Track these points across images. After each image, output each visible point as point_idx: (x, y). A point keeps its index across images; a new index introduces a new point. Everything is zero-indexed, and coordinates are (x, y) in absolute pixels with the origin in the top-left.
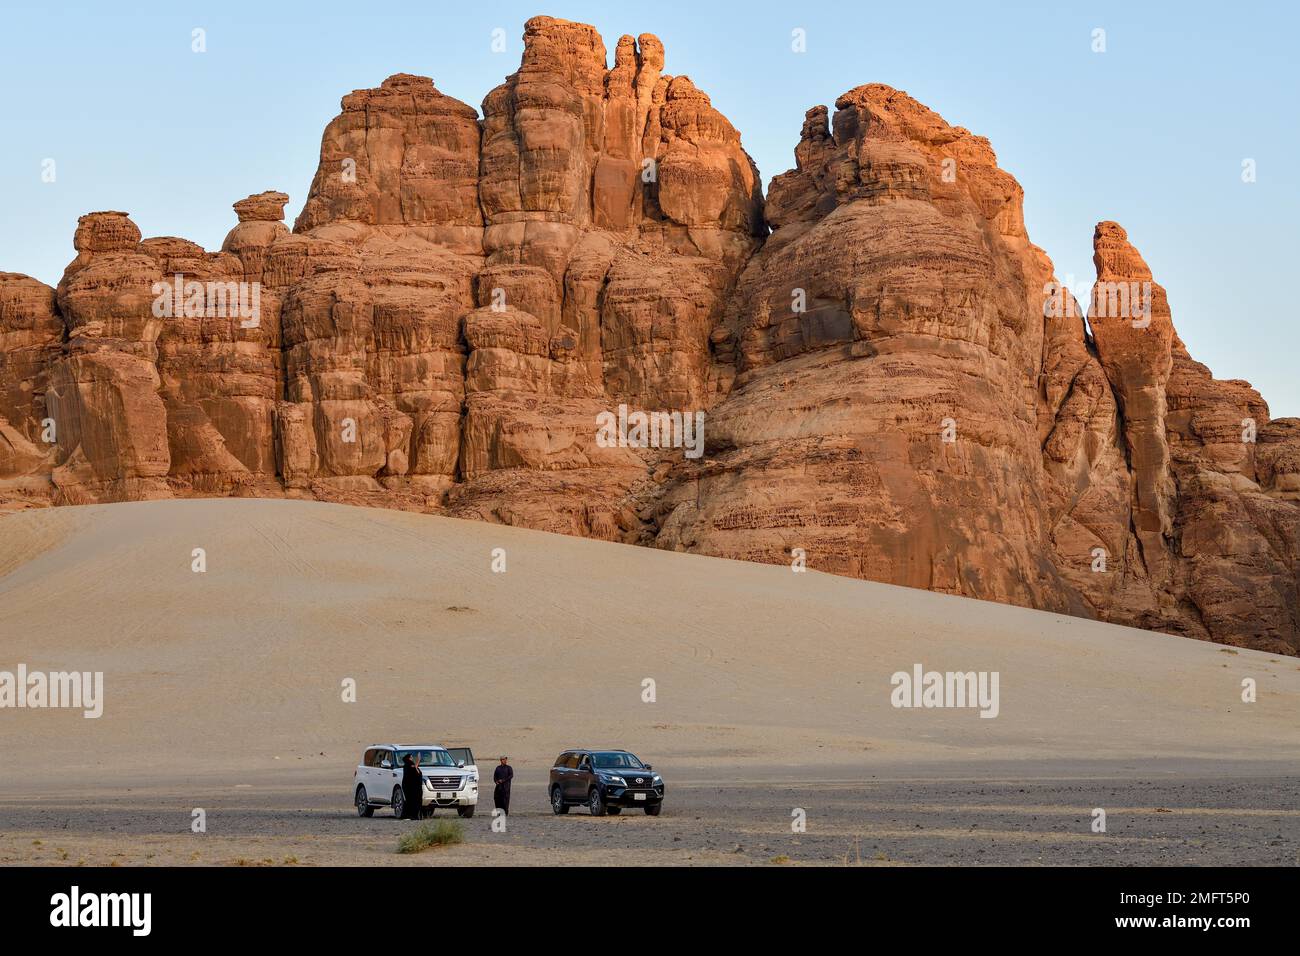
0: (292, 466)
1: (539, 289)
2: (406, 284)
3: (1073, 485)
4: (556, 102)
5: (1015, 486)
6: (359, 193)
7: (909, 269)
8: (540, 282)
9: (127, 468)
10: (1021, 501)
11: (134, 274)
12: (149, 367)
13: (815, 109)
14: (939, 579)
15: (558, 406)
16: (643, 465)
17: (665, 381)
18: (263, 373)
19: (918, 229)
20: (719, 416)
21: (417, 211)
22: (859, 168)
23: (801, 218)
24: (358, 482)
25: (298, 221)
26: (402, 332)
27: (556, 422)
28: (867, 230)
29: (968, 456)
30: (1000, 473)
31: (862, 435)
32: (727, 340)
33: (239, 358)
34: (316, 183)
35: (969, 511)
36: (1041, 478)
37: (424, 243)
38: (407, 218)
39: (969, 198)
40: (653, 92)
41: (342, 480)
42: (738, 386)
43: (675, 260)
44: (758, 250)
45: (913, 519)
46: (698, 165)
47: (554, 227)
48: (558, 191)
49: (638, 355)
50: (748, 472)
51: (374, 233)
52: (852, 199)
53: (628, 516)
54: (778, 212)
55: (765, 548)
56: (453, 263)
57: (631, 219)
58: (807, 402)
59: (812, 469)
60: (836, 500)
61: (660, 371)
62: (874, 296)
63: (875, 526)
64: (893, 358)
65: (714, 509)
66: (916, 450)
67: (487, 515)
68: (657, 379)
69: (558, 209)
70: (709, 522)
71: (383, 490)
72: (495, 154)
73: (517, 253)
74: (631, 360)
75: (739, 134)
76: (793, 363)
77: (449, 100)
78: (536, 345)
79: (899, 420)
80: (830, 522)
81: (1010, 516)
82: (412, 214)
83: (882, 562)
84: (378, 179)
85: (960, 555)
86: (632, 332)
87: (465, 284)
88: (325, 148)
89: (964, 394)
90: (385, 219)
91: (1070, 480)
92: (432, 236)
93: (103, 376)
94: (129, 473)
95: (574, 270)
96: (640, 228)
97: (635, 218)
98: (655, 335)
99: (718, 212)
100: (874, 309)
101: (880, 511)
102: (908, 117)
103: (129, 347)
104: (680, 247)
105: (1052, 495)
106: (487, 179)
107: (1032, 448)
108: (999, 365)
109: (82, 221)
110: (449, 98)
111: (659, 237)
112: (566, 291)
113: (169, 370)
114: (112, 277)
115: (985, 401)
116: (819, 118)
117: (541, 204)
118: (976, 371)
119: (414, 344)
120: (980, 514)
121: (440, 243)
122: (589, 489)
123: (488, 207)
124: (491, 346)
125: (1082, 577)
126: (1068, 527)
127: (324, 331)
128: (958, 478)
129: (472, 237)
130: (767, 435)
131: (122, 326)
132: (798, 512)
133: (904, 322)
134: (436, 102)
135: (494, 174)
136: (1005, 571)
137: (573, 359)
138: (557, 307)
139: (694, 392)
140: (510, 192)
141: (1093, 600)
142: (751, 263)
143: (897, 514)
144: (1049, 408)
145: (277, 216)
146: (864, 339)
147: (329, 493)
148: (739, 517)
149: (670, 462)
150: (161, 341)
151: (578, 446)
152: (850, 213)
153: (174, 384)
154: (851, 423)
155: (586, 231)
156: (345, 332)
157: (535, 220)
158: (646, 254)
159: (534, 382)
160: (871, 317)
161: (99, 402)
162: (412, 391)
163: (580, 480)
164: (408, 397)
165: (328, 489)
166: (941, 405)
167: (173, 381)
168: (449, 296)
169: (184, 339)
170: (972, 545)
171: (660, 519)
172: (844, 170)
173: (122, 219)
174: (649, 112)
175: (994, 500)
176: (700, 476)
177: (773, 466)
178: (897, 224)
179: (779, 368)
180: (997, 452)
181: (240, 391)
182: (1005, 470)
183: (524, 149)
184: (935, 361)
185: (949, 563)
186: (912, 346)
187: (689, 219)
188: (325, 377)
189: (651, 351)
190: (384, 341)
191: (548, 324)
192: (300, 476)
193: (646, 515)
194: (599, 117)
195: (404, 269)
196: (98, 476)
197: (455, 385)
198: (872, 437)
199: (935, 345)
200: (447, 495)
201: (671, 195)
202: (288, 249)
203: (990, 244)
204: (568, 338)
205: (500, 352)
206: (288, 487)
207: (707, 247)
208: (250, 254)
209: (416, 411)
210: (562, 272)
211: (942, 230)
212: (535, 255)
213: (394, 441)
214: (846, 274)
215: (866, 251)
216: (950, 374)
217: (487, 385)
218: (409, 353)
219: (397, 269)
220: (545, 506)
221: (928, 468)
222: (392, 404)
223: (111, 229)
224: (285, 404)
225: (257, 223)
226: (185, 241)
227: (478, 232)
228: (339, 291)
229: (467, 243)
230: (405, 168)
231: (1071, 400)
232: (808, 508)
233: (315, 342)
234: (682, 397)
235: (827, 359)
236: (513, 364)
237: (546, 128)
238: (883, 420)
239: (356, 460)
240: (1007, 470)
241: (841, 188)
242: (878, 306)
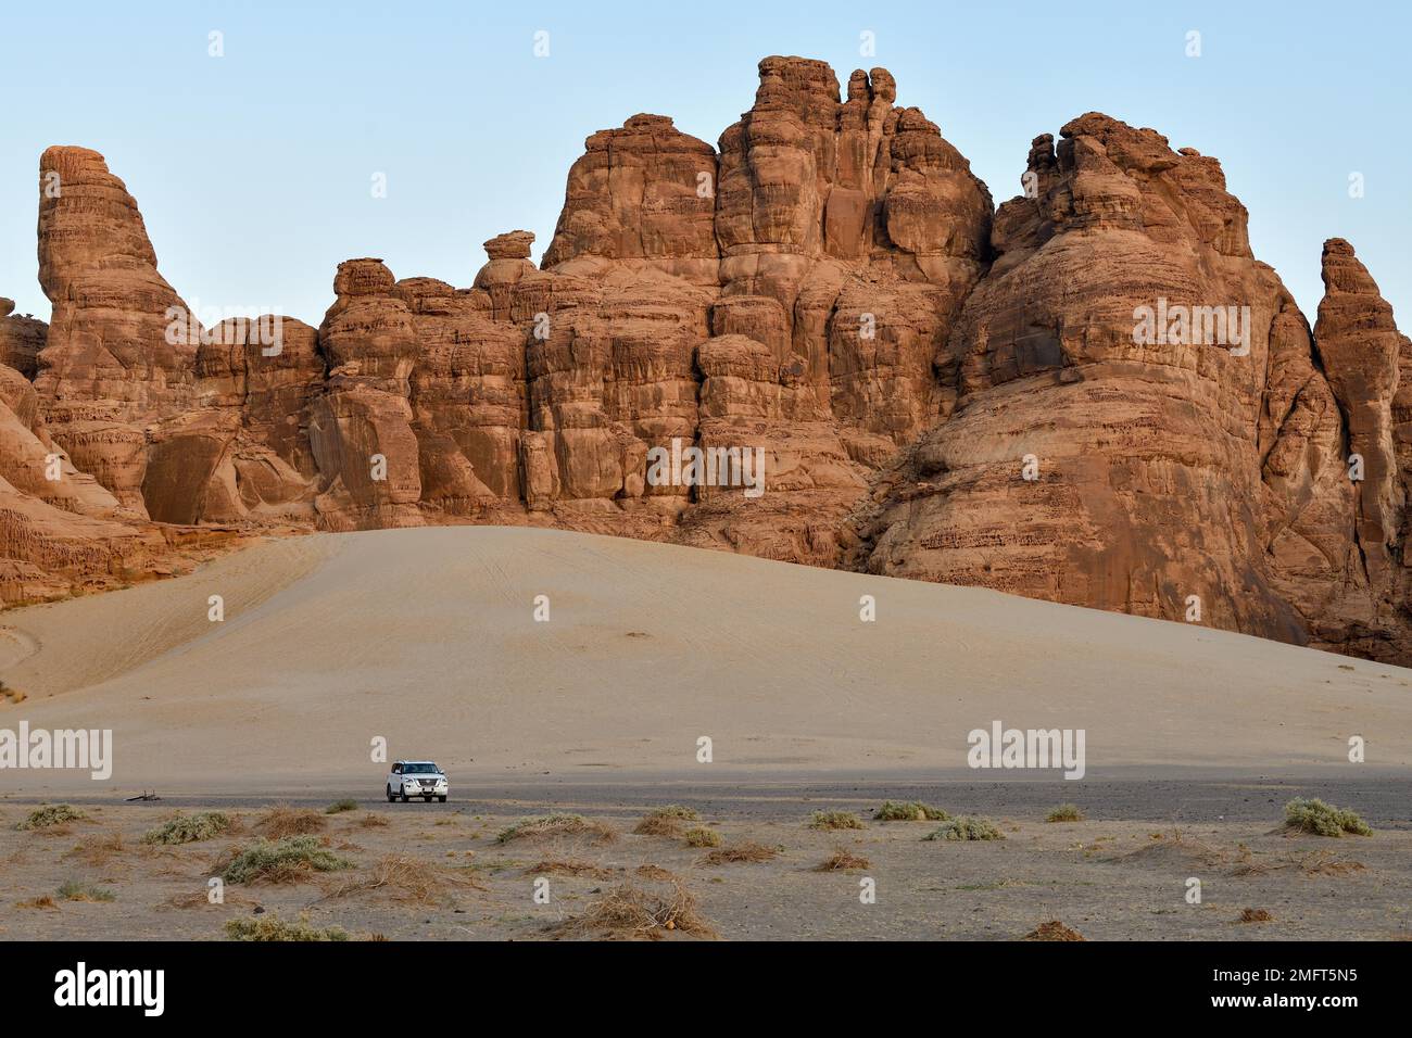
0: (535, 491)
1: (769, 319)
2: (643, 317)
3: (1295, 498)
4: (787, 139)
5: (1221, 502)
6: (602, 230)
7: (1115, 298)
8: (770, 312)
9: (382, 496)
10: (1228, 518)
11: (387, 317)
12: (402, 402)
13: (1041, 137)
14: (1136, 594)
15: (787, 429)
16: (865, 485)
17: (888, 405)
18: (508, 405)
19: (1126, 259)
20: (935, 439)
21: (656, 245)
22: (1073, 200)
23: (1025, 244)
24: (597, 504)
25: (544, 256)
26: (640, 362)
27: (782, 446)
28: (1078, 260)
29: (1170, 477)
30: (1204, 491)
31: (1064, 458)
32: (950, 364)
33: (486, 390)
34: (562, 220)
35: (1169, 529)
36: (1259, 491)
37: (662, 275)
38: (648, 252)
39: (1187, 223)
40: (884, 124)
41: (582, 502)
42: (958, 409)
43: (902, 287)
44: (985, 275)
45: (1111, 537)
46: (926, 194)
47: (786, 258)
48: (789, 224)
49: (864, 380)
50: (955, 494)
51: (617, 266)
52: (1066, 230)
53: (847, 534)
54: (1003, 239)
55: (966, 566)
56: (690, 294)
57: (862, 247)
58: (1016, 427)
59: (1014, 492)
60: (1036, 520)
61: (883, 394)
62: (1081, 324)
63: (1073, 547)
64: (1098, 384)
65: (921, 530)
66: (1115, 472)
67: (715, 535)
68: (881, 403)
69: (790, 240)
70: (916, 542)
71: (620, 511)
72: (729, 190)
73: (750, 283)
74: (857, 385)
75: (968, 162)
76: (1008, 387)
77: (688, 138)
78: (766, 372)
79: (1100, 443)
80: (1029, 542)
81: (1213, 532)
82: (652, 248)
83: (1079, 579)
84: (620, 215)
85: (1158, 570)
86: (858, 359)
87: (700, 315)
88: (571, 187)
89: (1167, 417)
90: (626, 253)
91: (1291, 493)
92: (671, 268)
93: (359, 411)
94: (384, 500)
95: (805, 300)
96: (870, 255)
97: (866, 247)
98: (878, 361)
99: (945, 240)
100: (1082, 337)
101: (1079, 530)
102: (1126, 146)
103: (383, 385)
104: (908, 273)
105: (1272, 509)
106: (722, 214)
107: (1248, 464)
108: (1208, 388)
109: (341, 267)
110: (688, 136)
111: (888, 264)
112: (796, 321)
113: (422, 403)
114: (368, 320)
115: (1189, 423)
116: (1044, 146)
117: (773, 236)
118: (1181, 395)
119: (650, 374)
120: (1179, 531)
121: (678, 275)
122: (811, 510)
123: (724, 241)
124: (722, 374)
125: (1294, 588)
126: (1287, 539)
127: (564, 365)
128: (1159, 497)
129: (709, 269)
130: (978, 458)
131: (376, 365)
132: (999, 532)
133: (1110, 350)
134: (676, 141)
135: (729, 209)
136: (1205, 585)
137: (803, 384)
138: (787, 335)
139: (916, 416)
140: (743, 226)
141: (1304, 610)
142: (977, 289)
143: (1095, 533)
144: (1272, 423)
145: (524, 254)
146: (1072, 365)
147: (569, 516)
148: (944, 537)
149: (890, 483)
150: (413, 378)
151: (804, 468)
152: (1064, 243)
153: (426, 415)
154: (1054, 446)
155: (818, 260)
156: (583, 366)
157: (767, 252)
158: (875, 282)
159: (765, 407)
160: (1079, 345)
161: (356, 436)
162: (648, 417)
163: (805, 501)
164: (645, 423)
165: (568, 511)
166: (1142, 429)
167: (426, 413)
168: (683, 328)
169: (436, 374)
170: (1172, 561)
171: (876, 537)
172: (1060, 200)
173: (378, 265)
174: (880, 144)
175: (1196, 517)
176: (913, 498)
177: (978, 488)
178: (1107, 255)
179: (996, 392)
180: (1200, 471)
181: (488, 421)
182: (1210, 488)
183: (757, 186)
184: (1139, 385)
185: (1147, 579)
186: (1117, 372)
187: (916, 247)
188: (565, 407)
189: (875, 376)
190: (622, 371)
191: (778, 351)
192: (542, 500)
193: (865, 533)
194: (831, 150)
195: (642, 302)
196: (356, 503)
197: (689, 411)
198: (1074, 460)
199: (1140, 371)
200: (681, 515)
201: (900, 225)
202: (533, 285)
203: (1206, 268)
204: (797, 365)
205: (731, 380)
206: (531, 510)
207: (934, 274)
208: (498, 291)
209: (653, 436)
210: (792, 301)
211: (1149, 260)
212: (767, 286)
213: (630, 466)
214: (1056, 303)
215: (1075, 281)
216: (1154, 398)
217: (719, 411)
218: (646, 383)
219: (634, 303)
220: (768, 526)
221: (1128, 489)
222: (629, 430)
223: (366, 274)
224: (528, 433)
225: (505, 261)
226: (437, 281)
227: (715, 264)
228: (578, 327)
229: (704, 274)
230: (645, 205)
231: (1294, 415)
232: (1009, 528)
233: (556, 375)
234: (905, 419)
235: (1039, 384)
236: (743, 391)
237: (777, 165)
238: (1085, 445)
239: (594, 484)
240: (1212, 488)
241: (1057, 218)
242: (1085, 335)
